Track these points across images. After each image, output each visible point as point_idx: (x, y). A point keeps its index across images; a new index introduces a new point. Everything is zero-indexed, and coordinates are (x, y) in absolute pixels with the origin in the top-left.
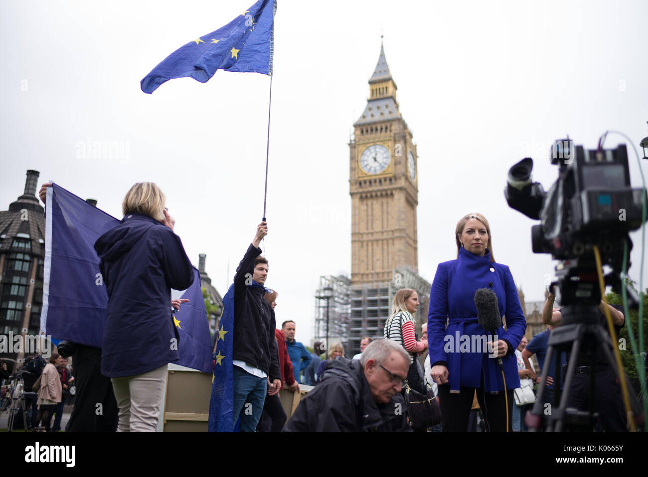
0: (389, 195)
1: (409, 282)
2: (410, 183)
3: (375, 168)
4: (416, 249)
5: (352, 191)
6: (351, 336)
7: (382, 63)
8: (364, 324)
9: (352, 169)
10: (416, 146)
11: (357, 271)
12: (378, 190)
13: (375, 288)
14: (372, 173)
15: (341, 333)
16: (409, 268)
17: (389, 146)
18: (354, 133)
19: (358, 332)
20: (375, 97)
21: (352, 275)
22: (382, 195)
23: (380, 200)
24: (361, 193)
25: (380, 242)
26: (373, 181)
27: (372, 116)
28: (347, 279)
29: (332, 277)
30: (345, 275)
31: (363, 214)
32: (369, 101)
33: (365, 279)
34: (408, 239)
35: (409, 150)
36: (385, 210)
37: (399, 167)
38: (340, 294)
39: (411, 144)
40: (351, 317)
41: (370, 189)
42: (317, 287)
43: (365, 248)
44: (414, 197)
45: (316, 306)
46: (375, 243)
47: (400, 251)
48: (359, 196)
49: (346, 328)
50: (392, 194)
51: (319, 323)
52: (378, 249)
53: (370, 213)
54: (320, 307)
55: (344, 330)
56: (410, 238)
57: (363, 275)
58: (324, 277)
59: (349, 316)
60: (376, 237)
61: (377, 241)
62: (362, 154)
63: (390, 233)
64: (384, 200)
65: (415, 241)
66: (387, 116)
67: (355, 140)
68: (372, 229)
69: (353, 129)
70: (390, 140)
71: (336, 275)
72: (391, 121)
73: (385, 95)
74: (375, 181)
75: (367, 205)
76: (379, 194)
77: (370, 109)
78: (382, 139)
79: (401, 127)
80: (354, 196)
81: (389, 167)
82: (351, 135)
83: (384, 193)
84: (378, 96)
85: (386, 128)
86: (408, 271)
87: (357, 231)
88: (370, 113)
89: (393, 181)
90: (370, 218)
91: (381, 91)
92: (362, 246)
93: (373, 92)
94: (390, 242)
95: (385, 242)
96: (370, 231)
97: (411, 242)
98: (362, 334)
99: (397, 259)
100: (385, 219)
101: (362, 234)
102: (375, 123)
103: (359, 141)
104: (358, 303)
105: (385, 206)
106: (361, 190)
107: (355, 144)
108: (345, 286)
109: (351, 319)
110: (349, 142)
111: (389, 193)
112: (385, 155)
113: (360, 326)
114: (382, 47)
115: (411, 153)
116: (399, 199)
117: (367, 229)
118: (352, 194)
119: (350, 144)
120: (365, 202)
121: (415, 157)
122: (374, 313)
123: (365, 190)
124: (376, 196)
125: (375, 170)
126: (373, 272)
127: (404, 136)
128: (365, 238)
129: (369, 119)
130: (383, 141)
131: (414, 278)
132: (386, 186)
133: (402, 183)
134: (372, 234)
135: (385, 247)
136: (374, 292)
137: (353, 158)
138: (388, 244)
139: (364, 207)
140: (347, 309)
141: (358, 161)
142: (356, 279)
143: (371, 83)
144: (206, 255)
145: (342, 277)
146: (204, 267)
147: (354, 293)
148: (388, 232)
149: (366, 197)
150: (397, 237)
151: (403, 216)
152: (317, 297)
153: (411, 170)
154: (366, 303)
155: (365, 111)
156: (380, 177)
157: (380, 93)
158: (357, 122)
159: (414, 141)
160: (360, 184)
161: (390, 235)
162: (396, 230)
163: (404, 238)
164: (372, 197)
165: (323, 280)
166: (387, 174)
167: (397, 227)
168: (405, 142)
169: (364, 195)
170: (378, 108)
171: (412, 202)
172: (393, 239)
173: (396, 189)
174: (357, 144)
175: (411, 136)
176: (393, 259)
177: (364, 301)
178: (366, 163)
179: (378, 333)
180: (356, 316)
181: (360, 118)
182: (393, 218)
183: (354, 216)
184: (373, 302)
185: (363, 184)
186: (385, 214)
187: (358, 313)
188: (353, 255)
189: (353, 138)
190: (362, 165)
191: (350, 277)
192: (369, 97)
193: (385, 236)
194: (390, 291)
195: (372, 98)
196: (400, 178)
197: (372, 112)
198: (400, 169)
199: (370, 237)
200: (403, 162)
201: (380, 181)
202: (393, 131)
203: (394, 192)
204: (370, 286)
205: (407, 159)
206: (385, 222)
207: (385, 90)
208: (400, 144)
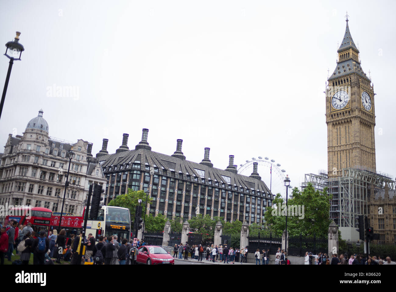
0: (349, 121)
2: (364, 113)
3: (340, 105)
5: (328, 121)
7: (348, 36)
9: (327, 107)
11: (331, 170)
12: (342, 119)
13: (336, 180)
14: (339, 109)
20: (342, 60)
21: (328, 172)
22: (345, 122)
23: (345, 125)
24: (333, 122)
25: (345, 152)
26: (339, 114)
27: (339, 73)
31: (335, 135)
32: (338, 63)
33: (337, 175)
34: (363, 148)
35: (363, 91)
36: (347, 131)
37: (354, 103)
41: (338, 119)
43: (336, 156)
44: (370, 121)
46: (342, 152)
47: (356, 156)
48: (331, 124)
50: (351, 121)
52: (343, 156)
53: (339, 133)
56: (367, 147)
57: (335, 172)
60: (342, 148)
62: (333, 97)
63: (350, 145)
64: (347, 125)
65: (373, 149)
66: (348, 72)
68: (340, 143)
69: (328, 82)
72: (350, 74)
73: (348, 58)
74: (340, 114)
75: (337, 129)
77: (339, 68)
79: (356, 77)
80: (329, 124)
81: (348, 104)
82: (326, 87)
84: (344, 60)
85: (347, 79)
87: (331, 145)
89: (351, 113)
90: (339, 137)
92: (335, 154)
93: (341, 57)
94: (351, 151)
95: (348, 151)
96: (339, 145)
97: (369, 150)
100: (347, 136)
101: (334, 147)
102: (340, 77)
105: (347, 129)
106: (332, 120)
110: (325, 91)
112: (346, 97)
114: (347, 27)
115: (366, 93)
116: (355, 124)
117: (337, 143)
118: (327, 123)
120: (336, 127)
122: (336, 196)
123: (335, 120)
124: (342, 122)
125: (340, 107)
126: (341, 170)
127: (357, 83)
128: (336, 149)
129: (338, 75)
132: (347, 116)
133: (357, 113)
134: (340, 146)
135: (348, 154)
136: (336, 183)
137: (328, 101)
139: (335, 130)
141: (330, 102)
142: (330, 175)
143: (339, 52)
144: (258, 163)
146: (257, 170)
149: (336, 124)
150: (354, 148)
151: (358, 134)
153: (366, 104)
154: (332, 190)
155: (336, 70)
156: (343, 110)
157: (345, 57)
160: (332, 116)
161: (350, 147)
163: (359, 148)
164: (339, 123)
165: (308, 177)
166: (347, 108)
167: (354, 142)
168: (359, 87)
170: (343, 67)
171: (368, 124)
172: (352, 149)
173: (353, 117)
176: (352, 162)
178: (335, 103)
181: (332, 75)
182: (352, 136)
183: (329, 136)
184: (335, 189)
186: (347, 134)
188: (329, 160)
190: (333, 104)
191: (327, 174)
192: (338, 61)
193: (348, 147)
194: (341, 182)
195: (340, 62)
196: (355, 111)
197: (339, 70)
198: (355, 105)
199: (339, 149)
200: (357, 100)
201: (343, 113)
202: (351, 81)
203: (352, 120)
204: (333, 180)
206: (347, 139)
207: (348, 55)
208: (355, 89)
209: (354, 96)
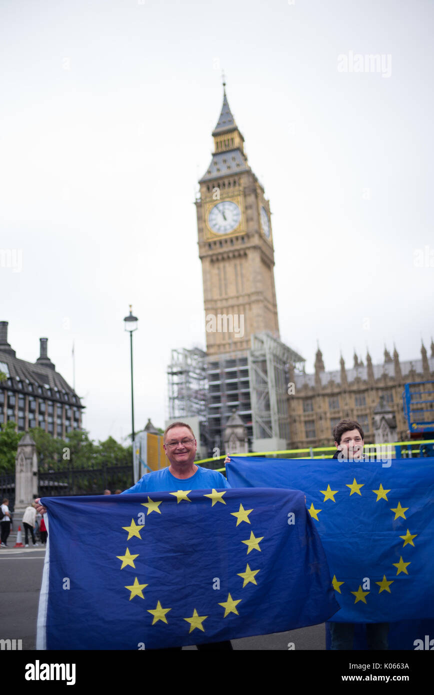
0: (241, 255)
1: (270, 348)
2: (265, 241)
3: (225, 227)
4: (276, 314)
5: (202, 255)
6: (210, 414)
7: (226, 113)
8: (223, 399)
9: (200, 230)
10: (268, 201)
11: (212, 342)
12: (230, 251)
13: (233, 358)
14: (222, 233)
15: (199, 412)
16: (271, 334)
17: (238, 202)
18: (200, 191)
19: (218, 408)
20: (220, 150)
21: (208, 346)
22: (234, 256)
23: (233, 262)
24: (211, 256)
25: (236, 309)
26: (223, 242)
27: (218, 170)
28: (201, 351)
29: (185, 349)
30: (200, 347)
31: (215, 279)
32: (214, 155)
33: (222, 349)
34: (266, 303)
35: (261, 205)
36: (239, 273)
37: (251, 223)
38: (195, 368)
39: (263, 199)
40: (210, 392)
41: (221, 250)
42: (169, 363)
44: (270, 257)
45: (169, 383)
46: (230, 310)
47: (258, 316)
48: (208, 259)
49: (204, 405)
50: (246, 255)
51: (173, 402)
53: (222, 276)
54: (173, 384)
55: (203, 408)
56: (268, 302)
57: (219, 346)
58: (175, 350)
59: (206, 392)
60: (231, 302)
61: (233, 307)
62: (210, 213)
63: (246, 297)
64: (238, 262)
65: (275, 305)
66: (235, 169)
67: (201, 198)
68: (226, 294)
69: (198, 187)
70: (240, 195)
71: (190, 348)
72: (239, 174)
73: (231, 147)
74: (226, 241)
75: (219, 268)
76: (231, 255)
77: (216, 163)
78: (230, 194)
79: (251, 180)
80: (204, 259)
81: (240, 225)
82: (196, 194)
83: (236, 254)
84: (224, 149)
85: (235, 182)
86: (268, 336)
87: (209, 297)
88: (215, 168)
89: (246, 240)
90: (223, 282)
91: (227, 143)
92: (216, 314)
93: (217, 144)
94: (247, 307)
95: (241, 308)
96: (224, 296)
97: (270, 307)
98: (222, 410)
99: (255, 325)
100: (239, 282)
101: (216, 301)
102: (221, 178)
103: (206, 198)
104: (215, 377)
105: (239, 268)
106: (210, 253)
107: (201, 202)
108: (200, 359)
109: (209, 395)
110: (194, 201)
111: (242, 252)
112: (235, 212)
113: (219, 402)
114: (225, 96)
115: (264, 208)
116: (254, 259)
117: (221, 294)
118: (201, 258)
119: (196, 203)
120: (216, 265)
121: (268, 213)
122: (234, 386)
123: (216, 252)
124: (229, 258)
125: (225, 230)
126: (230, 341)
127: (254, 189)
128: (219, 305)
129: (215, 174)
130: (232, 197)
131: (275, 344)
132: (238, 246)
133: (256, 241)
134: (227, 299)
135: (242, 313)
136: (232, 363)
137: (200, 218)
138: (244, 310)
139: (215, 271)
140: (204, 385)
141: (205, 221)
142: (212, 350)
143: (215, 135)
144: (47, 339)
145: (196, 349)
146: (46, 352)
147: (210, 366)
148: (243, 296)
149: (218, 260)
150: (254, 302)
151: (259, 277)
152: (169, 373)
153: (265, 228)
154: (224, 376)
155: (211, 166)
156: (230, 236)
157: (225, 145)
158: (202, 178)
159: (266, 196)
160: (210, 245)
161: (246, 300)
162: (253, 294)
163: (262, 301)
164: (223, 259)
165: (175, 354)
166: (239, 232)
167: (253, 290)
168: (257, 197)
169: (214, 258)
170: (225, 161)
171: (268, 262)
172: (249, 304)
173: (249, 248)
174: (203, 202)
175: (263, 191)
176: (252, 326)
177: (222, 373)
178: (214, 222)
179: (240, 408)
180: (214, 391)
181: (206, 174)
182: (248, 280)
183: (205, 281)
184: (232, 375)
185: (213, 246)
186: (239, 279)
187: (216, 388)
189: (199, 196)
190: (210, 225)
191: (205, 349)
192: (213, 151)
193: (241, 301)
194: (250, 359)
195: (217, 152)
196: (253, 236)
197: (218, 166)
198: (253, 226)
199: (225, 304)
200: (255, 218)
201: (232, 241)
202: (243, 185)
203: (248, 252)
204: (227, 357)
205: (259, 214)
206: (240, 285)
207: (230, 142)
208: (251, 199)
209: (249, 212)
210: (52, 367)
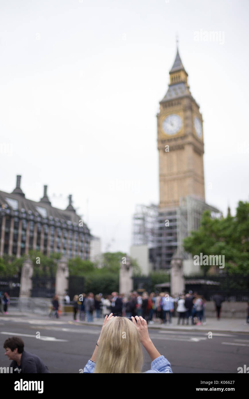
0: (181, 148)
2: (197, 139)
5: (159, 147)
7: (178, 60)
9: (159, 133)
10: (202, 114)
11: (163, 200)
12: (174, 145)
14: (170, 134)
17: (180, 115)
18: (160, 108)
20: (173, 83)
21: (160, 203)
23: (176, 152)
25: (176, 180)
27: (171, 95)
32: (170, 86)
33: (167, 205)
34: (196, 177)
35: (195, 116)
36: (179, 159)
37: (188, 128)
39: (198, 113)
44: (200, 148)
46: (173, 181)
47: (190, 185)
48: (162, 150)
50: (183, 148)
53: (169, 161)
54: (136, 225)
57: (165, 202)
60: (173, 177)
61: (174, 179)
62: (164, 122)
64: (178, 152)
65: (203, 178)
66: (180, 95)
67: (160, 113)
69: (159, 106)
70: (181, 111)
72: (181, 98)
73: (178, 80)
74: (172, 140)
75: (167, 156)
76: (175, 148)
77: (170, 91)
79: (189, 101)
81: (181, 129)
83: (178, 147)
84: (175, 82)
85: (178, 103)
87: (162, 173)
88: (169, 94)
89: (183, 138)
90: (169, 164)
92: (165, 184)
93: (172, 79)
94: (183, 180)
95: (179, 180)
97: (200, 179)
100: (179, 164)
101: (165, 175)
102: (171, 100)
103: (163, 113)
104: (161, 221)
107: (160, 115)
109: (156, 231)
111: (181, 146)
114: (177, 49)
115: (197, 118)
116: (187, 151)
117: (168, 171)
118: (158, 149)
121: (201, 121)
124: (173, 149)
126: (172, 200)
127: (191, 106)
128: (167, 178)
129: (169, 98)
130: (177, 112)
132: (180, 142)
133: (190, 139)
134: (171, 175)
136: (170, 213)
137: (159, 125)
138: (181, 181)
141: (161, 127)
143: (171, 73)
144: (72, 196)
145: (153, 205)
148: (181, 173)
150: (187, 177)
151: (192, 162)
153: (198, 130)
155: (167, 93)
158: (162, 101)
160: (162, 142)
161: (182, 175)
162: (187, 172)
163: (193, 176)
166: (179, 134)
167: (187, 169)
168: (192, 111)
170: (175, 90)
171: (199, 151)
172: (184, 178)
173: (185, 144)
175: (198, 107)
180: (160, 230)
181: (164, 98)
183: (160, 164)
189: (159, 111)
190: (163, 129)
191: (157, 204)
192: (170, 83)
193: (179, 176)
194: (178, 212)
196: (188, 136)
198: (189, 130)
199: (170, 178)
201: (175, 139)
202: (183, 105)
203: (185, 146)
204: (168, 210)
205: (193, 123)
207: (178, 78)
208: (189, 113)
209: (187, 121)
210: (74, 211)
